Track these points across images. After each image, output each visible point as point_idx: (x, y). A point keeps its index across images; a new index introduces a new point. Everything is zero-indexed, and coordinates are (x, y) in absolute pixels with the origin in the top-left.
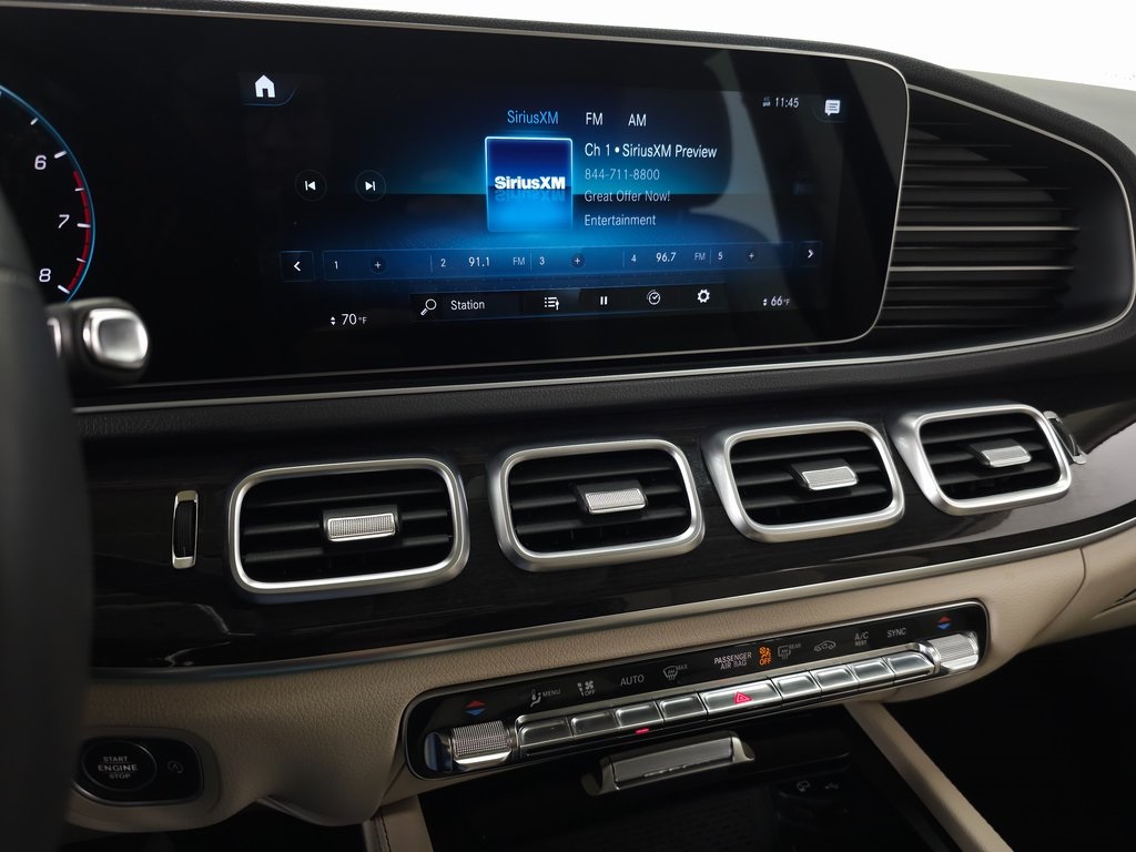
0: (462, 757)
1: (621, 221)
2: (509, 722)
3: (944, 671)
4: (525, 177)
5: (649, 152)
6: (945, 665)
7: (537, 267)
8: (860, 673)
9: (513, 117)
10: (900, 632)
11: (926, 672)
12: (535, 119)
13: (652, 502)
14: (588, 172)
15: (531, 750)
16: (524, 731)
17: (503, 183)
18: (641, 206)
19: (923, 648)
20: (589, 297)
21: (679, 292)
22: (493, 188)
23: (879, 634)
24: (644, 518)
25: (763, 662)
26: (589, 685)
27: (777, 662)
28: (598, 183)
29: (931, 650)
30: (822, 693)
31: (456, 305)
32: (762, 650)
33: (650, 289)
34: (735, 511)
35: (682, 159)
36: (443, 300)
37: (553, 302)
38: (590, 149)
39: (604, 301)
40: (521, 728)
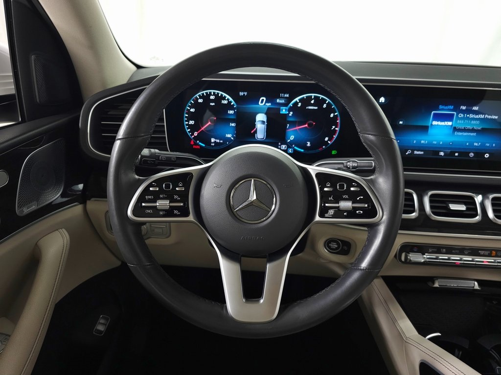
0: (412, 259)
1: (465, 134)
2: (424, 254)
4: (441, 121)
5: (477, 117)
7: (439, 144)
9: (441, 107)
12: (446, 108)
13: (468, 209)
14: (458, 121)
15: (429, 261)
16: (428, 257)
17: (435, 123)
18: (473, 130)
20: (453, 153)
21: (479, 154)
22: (432, 124)
24: (466, 212)
25: (493, 255)
26: (444, 250)
27: (497, 256)
28: (460, 124)
31: (416, 152)
32: (493, 252)
33: (470, 152)
34: (491, 214)
35: (487, 119)
36: (413, 151)
37: (442, 154)
38: (460, 115)
39: (457, 154)
40: (426, 256)
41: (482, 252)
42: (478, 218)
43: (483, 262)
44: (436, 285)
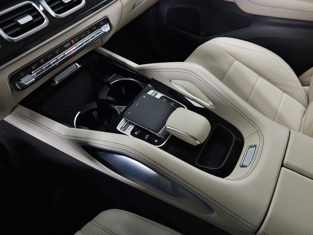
0: (25, 83)
2: (31, 74)
3: (105, 32)
6: (105, 31)
8: (91, 38)
10: (95, 28)
11: (102, 34)
13: (34, 17)
15: (38, 77)
16: (35, 74)
19: (100, 29)
23: (91, 29)
24: (34, 22)
25: (73, 43)
26: (42, 60)
27: (76, 42)
29: (101, 29)
30: (86, 44)
32: (72, 41)
34: (53, 13)
40: (34, 74)
41: (66, 46)
42: (46, 22)
43: (71, 52)
44: (57, 82)
